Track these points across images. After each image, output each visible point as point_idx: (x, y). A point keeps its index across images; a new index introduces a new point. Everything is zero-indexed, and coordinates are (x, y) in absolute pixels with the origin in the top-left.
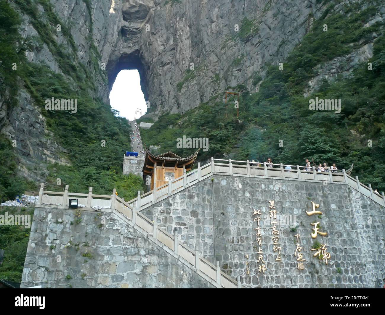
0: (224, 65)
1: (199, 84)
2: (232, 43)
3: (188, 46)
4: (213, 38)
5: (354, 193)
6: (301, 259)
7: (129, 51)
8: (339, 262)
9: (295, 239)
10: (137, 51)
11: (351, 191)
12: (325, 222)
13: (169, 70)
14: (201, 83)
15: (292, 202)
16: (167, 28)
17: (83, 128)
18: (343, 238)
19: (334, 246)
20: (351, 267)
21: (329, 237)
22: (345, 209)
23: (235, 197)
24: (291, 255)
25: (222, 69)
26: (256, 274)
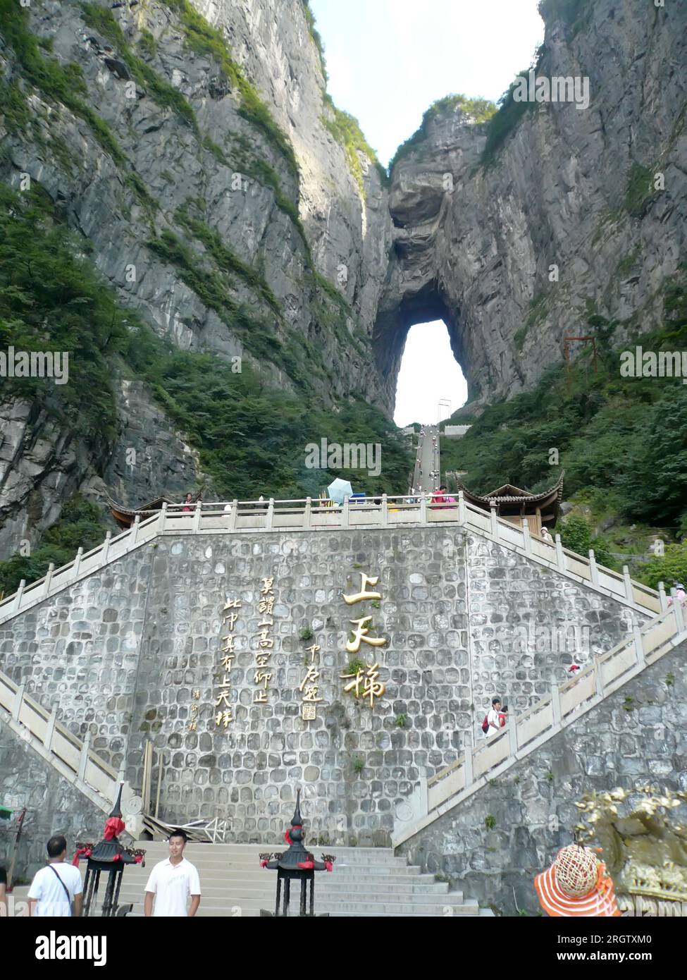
0: (602, 277)
1: (557, 326)
2: (614, 226)
3: (527, 251)
4: (575, 224)
5: (476, 542)
6: (312, 698)
7: (416, 286)
8: (407, 702)
9: (307, 656)
10: (433, 283)
11: (469, 539)
12: (386, 616)
13: (496, 309)
14: (561, 325)
15: (316, 577)
16: (482, 224)
17: (269, 459)
18: (425, 648)
19: (400, 667)
20: (434, 712)
21: (390, 649)
22: (444, 583)
23: (195, 575)
24: (293, 689)
25: (600, 287)
26: (211, 729)
